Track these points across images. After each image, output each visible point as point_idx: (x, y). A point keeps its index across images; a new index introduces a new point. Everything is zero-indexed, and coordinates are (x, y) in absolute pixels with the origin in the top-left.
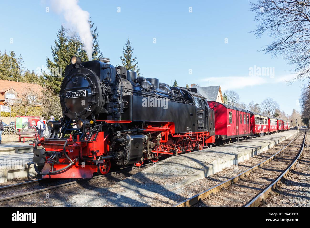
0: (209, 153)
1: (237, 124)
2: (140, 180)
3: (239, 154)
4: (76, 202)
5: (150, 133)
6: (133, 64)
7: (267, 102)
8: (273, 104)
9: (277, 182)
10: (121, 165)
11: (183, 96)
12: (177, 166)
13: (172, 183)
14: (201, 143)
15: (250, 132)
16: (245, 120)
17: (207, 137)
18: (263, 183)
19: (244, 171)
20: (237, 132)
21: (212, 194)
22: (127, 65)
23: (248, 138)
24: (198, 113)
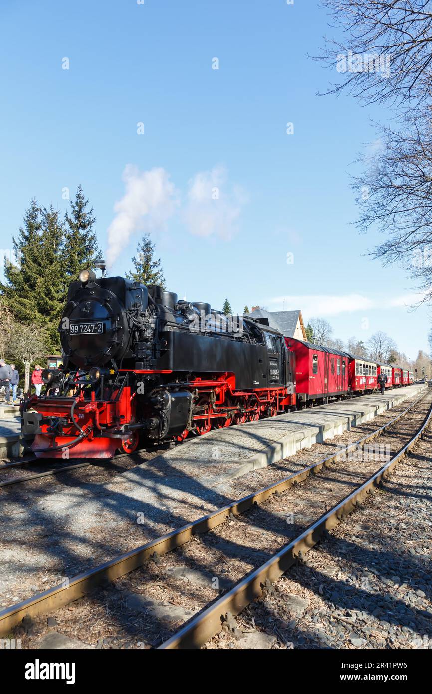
0: (276, 425)
1: (326, 375)
2: (159, 470)
3: (326, 425)
4: (46, 509)
5: (197, 390)
6: (154, 271)
7: (377, 338)
8: (386, 342)
9: (383, 472)
10: (155, 438)
11: (247, 332)
12: (223, 446)
13: (212, 476)
14: (274, 405)
15: (347, 389)
16: (340, 369)
17: (283, 395)
18: (361, 473)
19: (332, 454)
20: (325, 389)
21: (276, 494)
22: (144, 272)
23: (344, 399)
24: (270, 358)
